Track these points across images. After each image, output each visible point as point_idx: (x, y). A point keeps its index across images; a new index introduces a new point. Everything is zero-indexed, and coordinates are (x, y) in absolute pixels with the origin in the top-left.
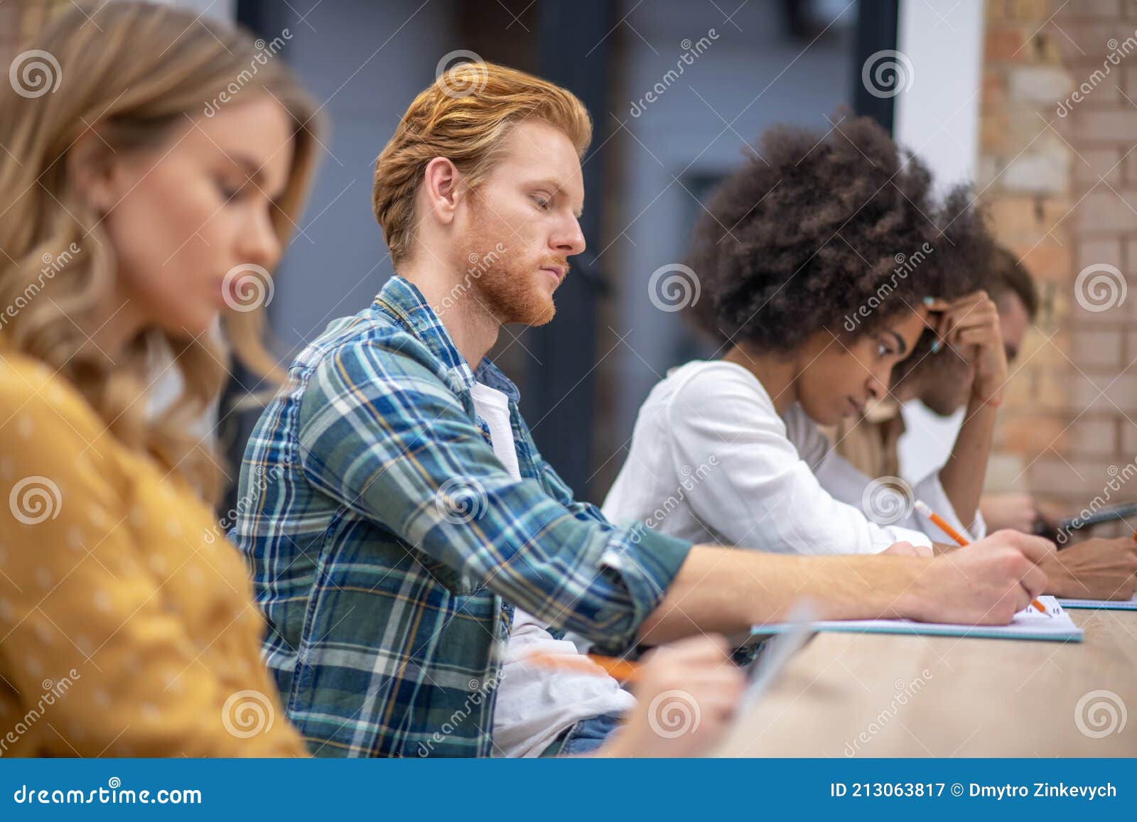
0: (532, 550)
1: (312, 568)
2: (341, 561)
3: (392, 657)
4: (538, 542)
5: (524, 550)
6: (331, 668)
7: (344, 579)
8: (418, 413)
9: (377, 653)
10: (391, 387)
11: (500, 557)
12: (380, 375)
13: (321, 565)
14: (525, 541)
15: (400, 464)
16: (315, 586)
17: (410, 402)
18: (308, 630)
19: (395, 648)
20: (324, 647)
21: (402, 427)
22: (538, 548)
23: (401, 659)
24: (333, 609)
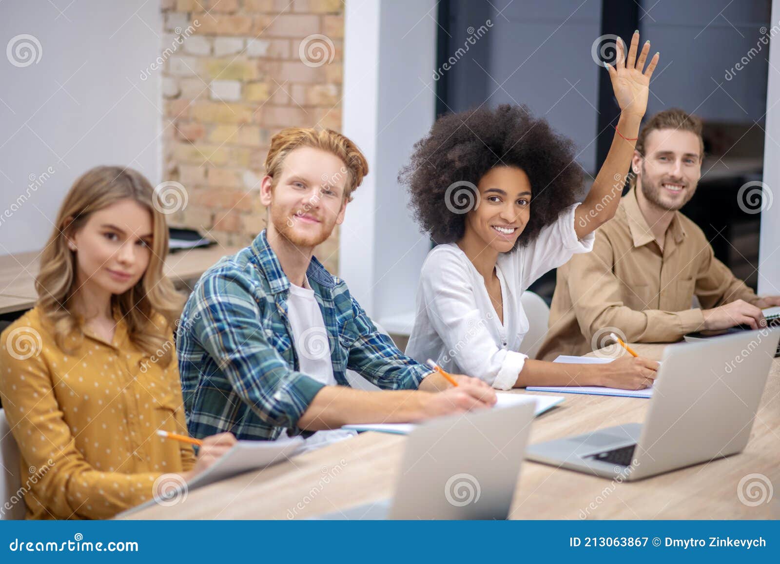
0: (257, 385)
1: (197, 377)
2: (208, 375)
3: (226, 421)
4: (260, 382)
5: (254, 385)
6: (202, 424)
7: (208, 384)
8: (226, 313)
9: (220, 419)
10: (217, 300)
11: (244, 387)
12: (215, 293)
13: (200, 377)
14: (255, 381)
15: (215, 338)
16: (198, 386)
17: (224, 308)
18: (194, 406)
19: (227, 417)
20: (200, 414)
21: (218, 320)
22: (259, 384)
23: (230, 422)
24: (204, 397)
